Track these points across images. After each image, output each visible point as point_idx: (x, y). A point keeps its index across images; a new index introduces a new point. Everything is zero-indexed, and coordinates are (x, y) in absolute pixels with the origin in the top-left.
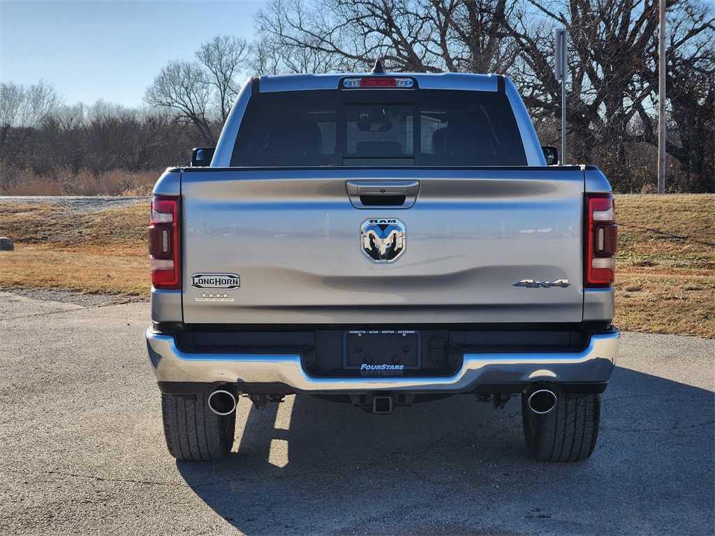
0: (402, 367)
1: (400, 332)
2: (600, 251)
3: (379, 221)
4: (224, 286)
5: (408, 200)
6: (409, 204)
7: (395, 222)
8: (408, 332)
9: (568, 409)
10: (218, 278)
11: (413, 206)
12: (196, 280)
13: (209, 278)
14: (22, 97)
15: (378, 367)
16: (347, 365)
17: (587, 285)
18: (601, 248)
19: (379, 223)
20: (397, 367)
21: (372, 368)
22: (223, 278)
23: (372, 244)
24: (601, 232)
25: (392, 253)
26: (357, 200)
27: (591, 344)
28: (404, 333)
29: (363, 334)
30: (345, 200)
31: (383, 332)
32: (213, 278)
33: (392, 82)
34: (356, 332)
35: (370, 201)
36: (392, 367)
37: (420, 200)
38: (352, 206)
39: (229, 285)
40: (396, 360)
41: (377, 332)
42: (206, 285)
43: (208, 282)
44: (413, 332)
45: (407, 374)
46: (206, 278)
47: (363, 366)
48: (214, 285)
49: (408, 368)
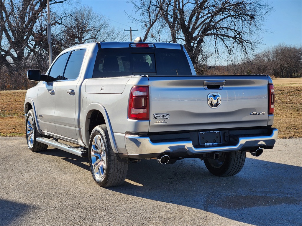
0: (217, 143)
1: (215, 132)
3: (213, 94)
4: (165, 118)
5: (221, 87)
6: (221, 88)
7: (218, 94)
8: (217, 131)
10: (163, 115)
11: (222, 89)
12: (155, 116)
13: (160, 115)
15: (210, 144)
16: (201, 144)
17: (269, 114)
19: (213, 95)
21: (208, 144)
22: (165, 115)
23: (211, 102)
25: (217, 105)
26: (206, 87)
27: (273, 133)
28: (216, 132)
29: (204, 133)
30: (202, 87)
31: (210, 132)
34: (202, 132)
35: (210, 87)
36: (214, 144)
37: (224, 87)
38: (204, 89)
39: (167, 118)
40: (214, 141)
41: (208, 132)
42: (159, 118)
43: (159, 117)
44: (219, 131)
45: (219, 146)
46: (159, 115)
47: (206, 144)
48: (161, 118)
49: (219, 144)
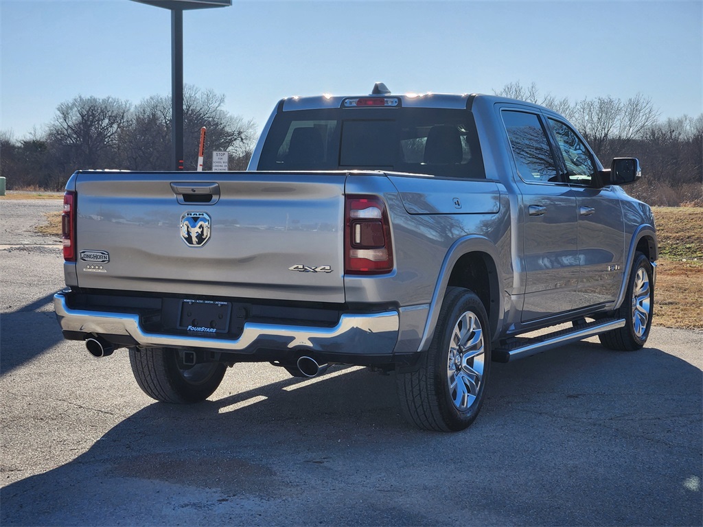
0: (214, 330)
1: (217, 303)
2: (358, 244)
3: (193, 214)
4: (99, 260)
5: (215, 198)
6: (214, 201)
7: (203, 215)
8: (222, 303)
9: (413, 383)
10: (95, 254)
11: (218, 203)
12: (83, 255)
13: (90, 254)
14: (619, 110)
16: (180, 326)
17: (348, 272)
18: (358, 240)
19: (192, 216)
20: (211, 330)
21: (195, 329)
22: (98, 254)
23: (188, 233)
24: (358, 227)
25: (200, 239)
26: (181, 197)
28: (220, 303)
29: (193, 303)
30: (174, 197)
31: (206, 302)
32: (92, 254)
33: (382, 101)
34: (188, 300)
35: (190, 198)
36: (208, 330)
37: (222, 198)
38: (178, 202)
39: (102, 260)
41: (202, 301)
42: (88, 259)
43: (89, 257)
44: (226, 303)
46: (88, 254)
47: (190, 327)
48: (93, 260)
49: (219, 331)
